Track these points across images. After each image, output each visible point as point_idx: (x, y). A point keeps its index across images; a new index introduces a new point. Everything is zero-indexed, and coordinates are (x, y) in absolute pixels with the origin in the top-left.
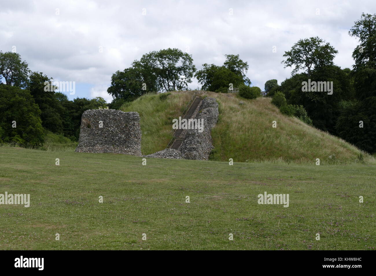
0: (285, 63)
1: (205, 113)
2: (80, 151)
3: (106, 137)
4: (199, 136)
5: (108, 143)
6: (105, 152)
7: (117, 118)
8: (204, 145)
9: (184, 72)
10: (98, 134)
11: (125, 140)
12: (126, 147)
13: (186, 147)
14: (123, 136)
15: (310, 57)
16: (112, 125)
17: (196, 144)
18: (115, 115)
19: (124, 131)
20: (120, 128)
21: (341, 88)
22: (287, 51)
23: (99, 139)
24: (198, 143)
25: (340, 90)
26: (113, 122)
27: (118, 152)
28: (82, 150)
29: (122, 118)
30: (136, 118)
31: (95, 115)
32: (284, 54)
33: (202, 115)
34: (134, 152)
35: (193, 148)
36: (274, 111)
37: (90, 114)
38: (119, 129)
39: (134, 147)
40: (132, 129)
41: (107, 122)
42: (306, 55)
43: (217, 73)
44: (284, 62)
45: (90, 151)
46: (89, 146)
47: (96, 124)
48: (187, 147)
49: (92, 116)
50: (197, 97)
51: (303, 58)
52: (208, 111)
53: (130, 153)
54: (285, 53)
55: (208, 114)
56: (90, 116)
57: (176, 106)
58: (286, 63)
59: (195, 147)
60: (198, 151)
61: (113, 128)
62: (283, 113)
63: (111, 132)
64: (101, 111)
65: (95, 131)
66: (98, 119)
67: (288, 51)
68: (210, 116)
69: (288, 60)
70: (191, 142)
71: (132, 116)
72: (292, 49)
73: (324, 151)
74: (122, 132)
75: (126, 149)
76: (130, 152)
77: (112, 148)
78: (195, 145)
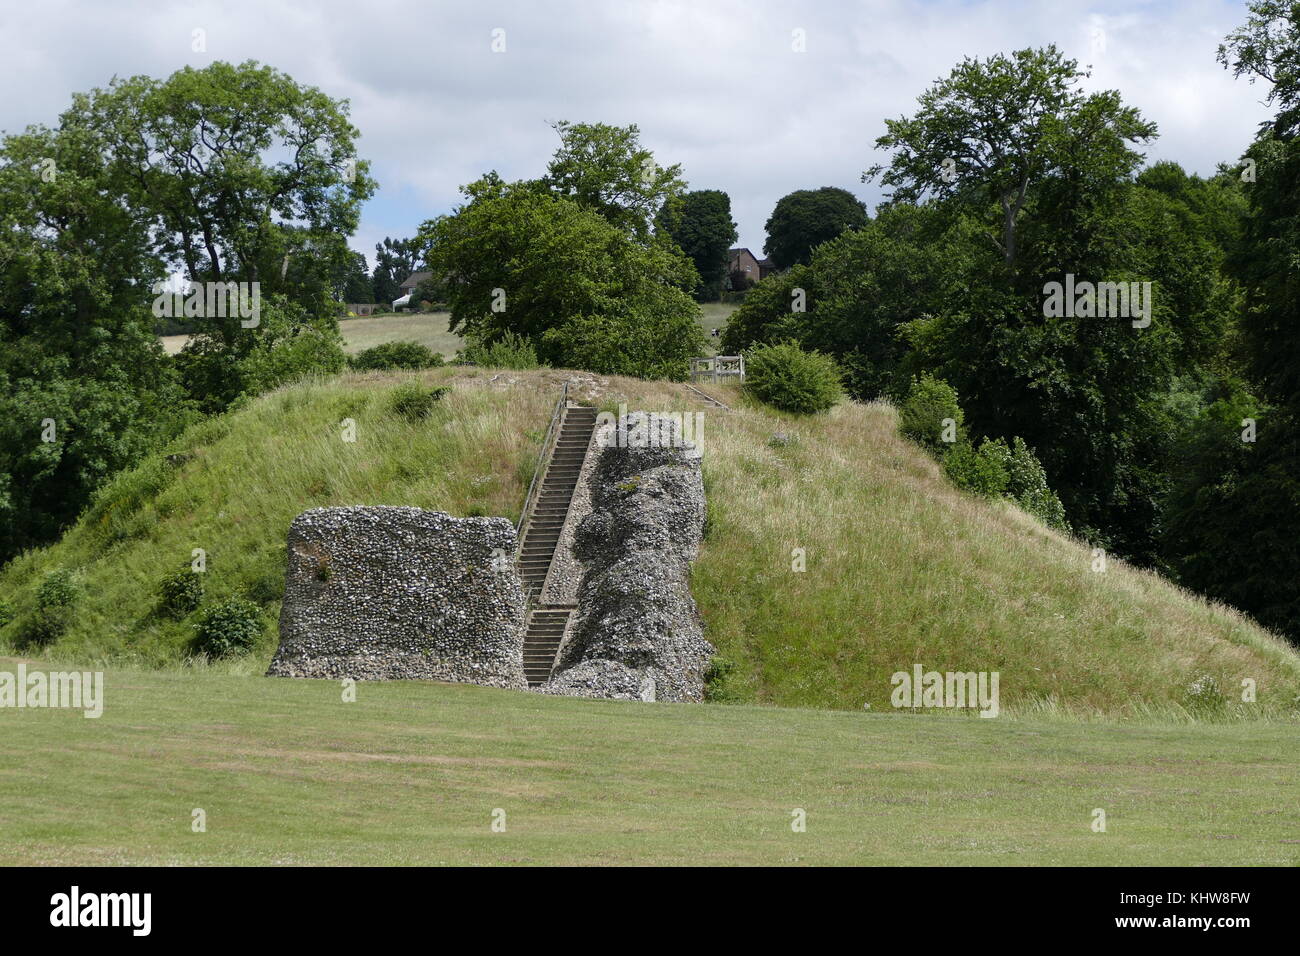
0: (884, 183)
1: (655, 495)
2: (293, 675)
3: (393, 619)
4: (664, 601)
5: (404, 643)
6: (395, 674)
7: (435, 542)
8: (681, 639)
9: (308, 199)
10: (362, 604)
11: (470, 631)
12: (475, 658)
13: (611, 649)
14: (462, 612)
15: (1011, 155)
16: (415, 571)
17: (653, 633)
18: (426, 529)
19: (464, 595)
20: (448, 584)
21: (1174, 322)
22: (897, 118)
23: (367, 626)
24: (659, 631)
25: (1167, 335)
26: (419, 558)
27: (448, 678)
28: (304, 671)
29: (451, 544)
30: (509, 541)
31: (345, 530)
32: (880, 136)
33: (643, 502)
34: (506, 678)
35: (645, 654)
36: (921, 474)
37: (328, 526)
38: (441, 586)
39: (507, 656)
40: (494, 588)
41: (396, 557)
42: (991, 141)
43: (549, 238)
44: (879, 177)
45: (333, 673)
46: (330, 653)
47: (348, 566)
48: (616, 650)
49: (333, 532)
50: (569, 404)
51: (976, 157)
52: (666, 485)
53: (492, 680)
54: (884, 131)
55: (667, 497)
56: (328, 532)
57: (494, 455)
58: (890, 179)
59: (651, 647)
60: (664, 668)
61: (420, 580)
62: (960, 485)
63: (412, 599)
64: (366, 513)
65: (349, 594)
66: (359, 547)
67: (899, 119)
68: (678, 510)
69: (897, 163)
70: (628, 628)
71: (492, 535)
72: (921, 108)
73: (1166, 661)
74: (457, 597)
75: (477, 666)
76: (496, 675)
77: (423, 662)
78: (649, 642)
